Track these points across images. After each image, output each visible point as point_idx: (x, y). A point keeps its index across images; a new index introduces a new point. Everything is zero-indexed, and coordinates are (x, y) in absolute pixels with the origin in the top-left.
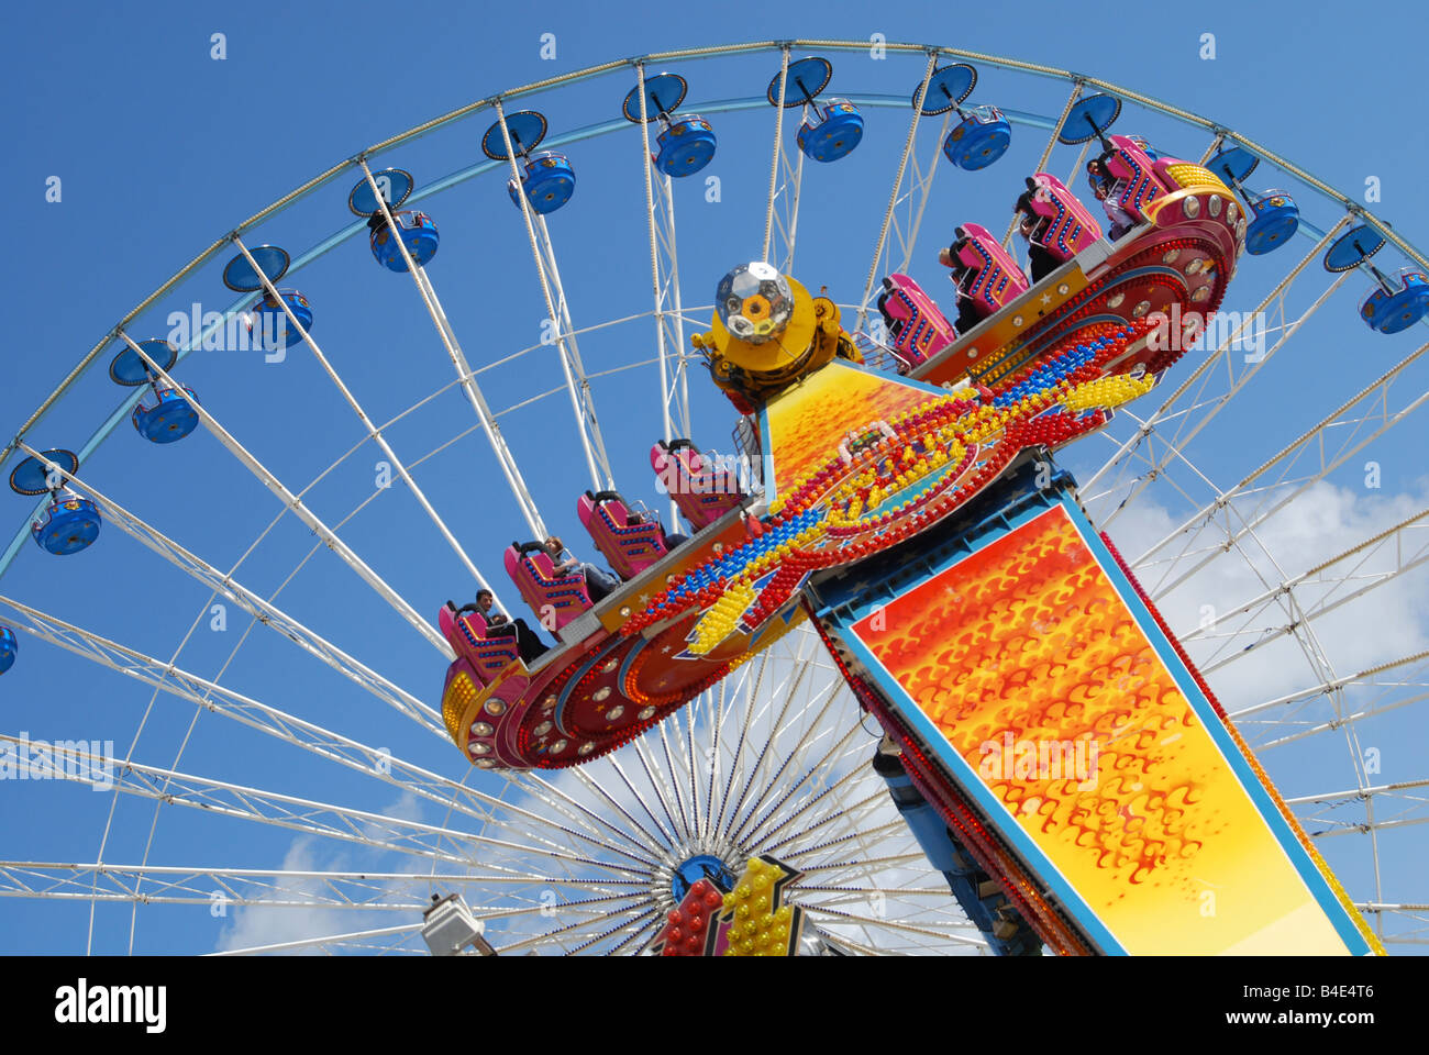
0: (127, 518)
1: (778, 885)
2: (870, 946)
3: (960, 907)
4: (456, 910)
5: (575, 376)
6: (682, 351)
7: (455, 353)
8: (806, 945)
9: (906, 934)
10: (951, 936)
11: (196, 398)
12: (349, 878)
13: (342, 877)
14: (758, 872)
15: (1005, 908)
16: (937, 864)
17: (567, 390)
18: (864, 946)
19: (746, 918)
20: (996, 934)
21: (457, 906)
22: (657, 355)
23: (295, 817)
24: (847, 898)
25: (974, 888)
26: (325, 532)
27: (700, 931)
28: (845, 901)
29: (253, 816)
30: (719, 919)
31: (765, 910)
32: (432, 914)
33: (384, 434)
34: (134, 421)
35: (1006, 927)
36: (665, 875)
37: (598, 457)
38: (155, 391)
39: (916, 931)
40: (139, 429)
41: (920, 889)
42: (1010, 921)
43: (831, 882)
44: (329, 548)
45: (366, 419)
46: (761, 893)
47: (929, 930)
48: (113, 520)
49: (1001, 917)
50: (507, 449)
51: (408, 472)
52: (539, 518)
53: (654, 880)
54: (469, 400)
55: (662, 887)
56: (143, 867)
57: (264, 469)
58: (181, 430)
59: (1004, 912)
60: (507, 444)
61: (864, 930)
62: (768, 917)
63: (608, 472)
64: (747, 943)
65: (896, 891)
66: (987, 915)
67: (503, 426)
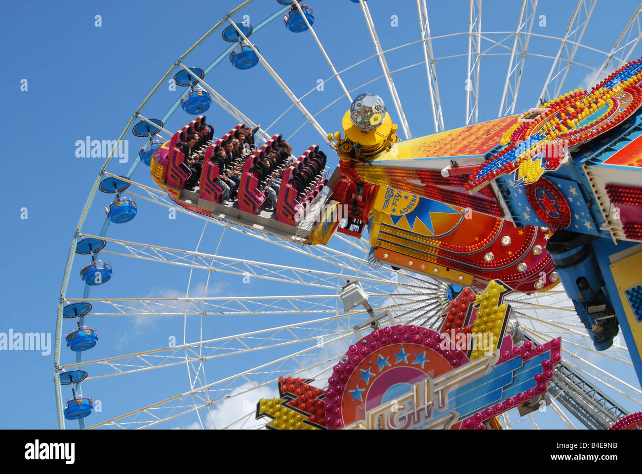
0: (224, 101)
1: (502, 294)
2: (533, 330)
3: (578, 316)
4: (356, 288)
5: (429, 58)
6: (479, 51)
7: (376, 42)
8: (511, 323)
9: (551, 326)
10: (570, 329)
11: (258, 50)
12: (304, 271)
13: (301, 270)
14: (493, 287)
15: (598, 319)
16: (570, 296)
17: (425, 64)
18: (530, 329)
19: (486, 307)
20: (593, 330)
21: (358, 286)
22: (467, 52)
23: (283, 241)
24: (525, 307)
25: (585, 308)
26: (309, 116)
27: (464, 310)
28: (524, 308)
29: (266, 239)
30: (473, 306)
31: (495, 305)
32: (346, 288)
33: (341, 75)
34: (230, 58)
35: (598, 328)
36: (444, 287)
37: (435, 97)
38: (241, 46)
39: (555, 325)
40: (232, 62)
41: (559, 307)
42: (600, 325)
43: (519, 299)
44: (310, 124)
45: (333, 68)
46: (494, 297)
47: (561, 326)
48: (217, 101)
49: (597, 323)
50: (395, 88)
51: (349, 94)
52: (406, 121)
53: (439, 288)
54: (380, 64)
55: (442, 292)
56: (215, 256)
57: (285, 85)
58: (250, 65)
59: (598, 321)
60: (395, 86)
61: (531, 322)
62: (496, 308)
63: (439, 103)
64: (485, 318)
65: (548, 307)
66: (590, 321)
67: (393, 77)
